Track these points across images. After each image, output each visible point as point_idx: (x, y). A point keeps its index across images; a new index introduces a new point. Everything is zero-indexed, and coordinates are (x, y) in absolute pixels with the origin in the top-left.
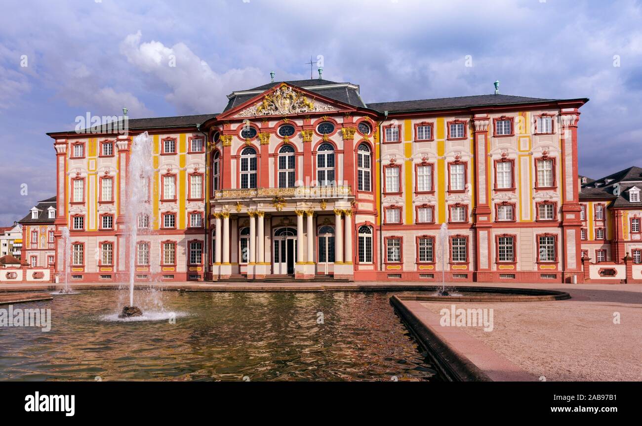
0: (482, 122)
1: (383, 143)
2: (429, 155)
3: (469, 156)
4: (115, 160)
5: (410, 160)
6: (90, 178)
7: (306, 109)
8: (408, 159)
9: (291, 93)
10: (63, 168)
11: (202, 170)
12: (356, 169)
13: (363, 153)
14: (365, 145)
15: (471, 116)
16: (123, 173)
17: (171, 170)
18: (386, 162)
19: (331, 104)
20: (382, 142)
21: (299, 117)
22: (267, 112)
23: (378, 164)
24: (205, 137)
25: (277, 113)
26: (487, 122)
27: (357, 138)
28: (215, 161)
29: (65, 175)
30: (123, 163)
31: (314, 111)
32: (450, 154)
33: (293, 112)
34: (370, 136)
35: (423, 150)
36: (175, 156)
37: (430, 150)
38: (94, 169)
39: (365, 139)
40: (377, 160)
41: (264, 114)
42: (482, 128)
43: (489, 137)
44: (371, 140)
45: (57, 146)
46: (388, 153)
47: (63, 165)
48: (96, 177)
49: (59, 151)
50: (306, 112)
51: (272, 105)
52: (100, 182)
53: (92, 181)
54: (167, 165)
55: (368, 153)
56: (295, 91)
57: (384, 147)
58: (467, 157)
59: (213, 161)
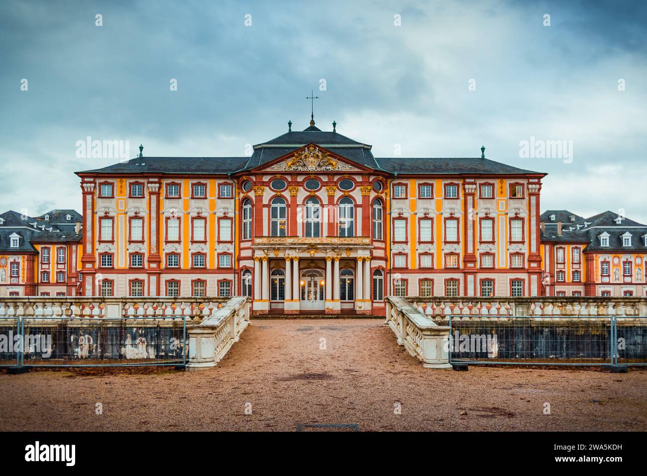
0: (470, 186)
1: (393, 199)
2: (430, 211)
3: (461, 213)
4: (145, 201)
5: (414, 214)
6: (119, 218)
7: (330, 168)
8: (413, 213)
9: (317, 153)
10: (91, 207)
11: (231, 215)
12: (372, 221)
13: (377, 207)
14: (379, 200)
15: (462, 180)
16: (154, 215)
17: (201, 213)
18: (395, 214)
19: (351, 165)
20: (392, 197)
21: (324, 174)
22: (296, 168)
23: (388, 216)
24: (234, 184)
25: (305, 169)
26: (474, 186)
27: (373, 195)
28: (245, 207)
29: (93, 213)
30: (154, 205)
31: (337, 169)
32: (445, 211)
33: (319, 169)
34: (382, 193)
35: (425, 206)
36: (206, 200)
37: (430, 207)
38: (123, 209)
39: (378, 196)
40: (388, 212)
41: (294, 169)
42: (470, 191)
43: (476, 198)
44: (383, 195)
45: (85, 185)
46: (396, 208)
47: (91, 204)
48: (126, 217)
49: (86, 190)
50: (331, 170)
51: (301, 162)
52: (130, 222)
53: (121, 221)
54: (197, 208)
55: (380, 207)
56: (321, 151)
57: (394, 202)
58: (459, 214)
59: (242, 207)
